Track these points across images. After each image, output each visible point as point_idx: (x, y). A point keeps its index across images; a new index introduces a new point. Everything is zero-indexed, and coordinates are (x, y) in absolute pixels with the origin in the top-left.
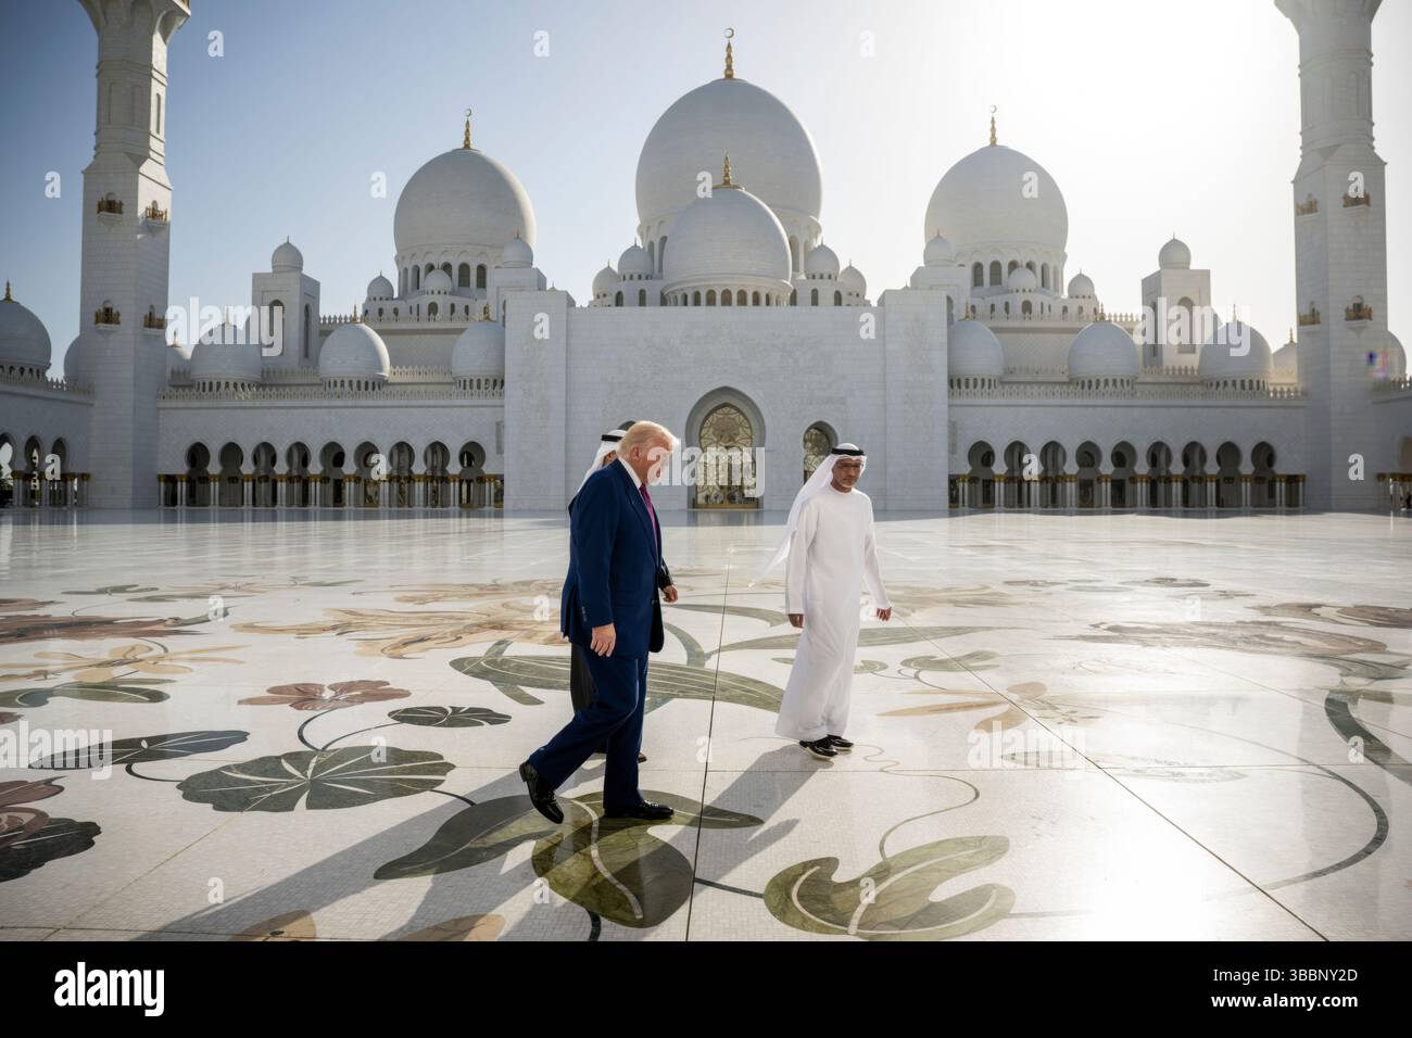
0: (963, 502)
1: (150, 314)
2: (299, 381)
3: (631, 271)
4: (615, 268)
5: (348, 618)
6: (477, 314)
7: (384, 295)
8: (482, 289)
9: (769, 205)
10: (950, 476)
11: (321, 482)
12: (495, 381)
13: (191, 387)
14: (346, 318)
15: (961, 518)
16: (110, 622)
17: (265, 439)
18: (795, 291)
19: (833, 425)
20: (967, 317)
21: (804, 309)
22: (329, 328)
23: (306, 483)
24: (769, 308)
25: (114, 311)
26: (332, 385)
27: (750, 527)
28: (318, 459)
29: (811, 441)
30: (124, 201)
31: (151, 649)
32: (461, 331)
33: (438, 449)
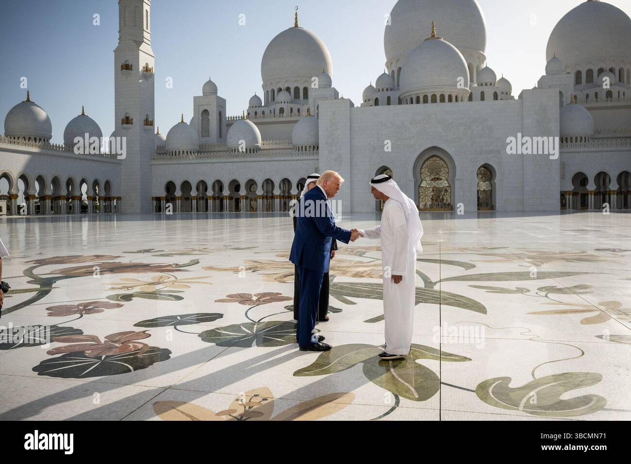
0: (569, 206)
1: (147, 119)
2: (217, 149)
3: (382, 87)
4: (374, 85)
5: (255, 264)
6: (304, 113)
7: (257, 105)
8: (306, 100)
9: (456, 47)
10: (561, 192)
11: (229, 199)
12: (314, 147)
13: (166, 154)
14: (239, 117)
15: (568, 215)
16: (147, 265)
17: (201, 179)
18: (471, 93)
19: (493, 165)
20: (572, 102)
21: (477, 103)
22: (231, 123)
23: (222, 200)
24: (457, 103)
25: (130, 118)
26: (233, 151)
27: (448, 220)
28: (227, 188)
29: (481, 174)
30: (133, 64)
31: (169, 278)
32: (296, 122)
33: (286, 181)
